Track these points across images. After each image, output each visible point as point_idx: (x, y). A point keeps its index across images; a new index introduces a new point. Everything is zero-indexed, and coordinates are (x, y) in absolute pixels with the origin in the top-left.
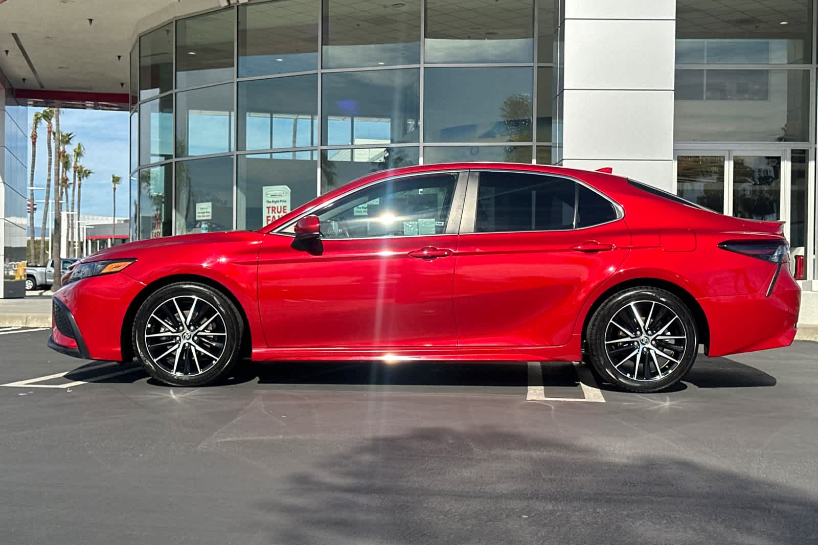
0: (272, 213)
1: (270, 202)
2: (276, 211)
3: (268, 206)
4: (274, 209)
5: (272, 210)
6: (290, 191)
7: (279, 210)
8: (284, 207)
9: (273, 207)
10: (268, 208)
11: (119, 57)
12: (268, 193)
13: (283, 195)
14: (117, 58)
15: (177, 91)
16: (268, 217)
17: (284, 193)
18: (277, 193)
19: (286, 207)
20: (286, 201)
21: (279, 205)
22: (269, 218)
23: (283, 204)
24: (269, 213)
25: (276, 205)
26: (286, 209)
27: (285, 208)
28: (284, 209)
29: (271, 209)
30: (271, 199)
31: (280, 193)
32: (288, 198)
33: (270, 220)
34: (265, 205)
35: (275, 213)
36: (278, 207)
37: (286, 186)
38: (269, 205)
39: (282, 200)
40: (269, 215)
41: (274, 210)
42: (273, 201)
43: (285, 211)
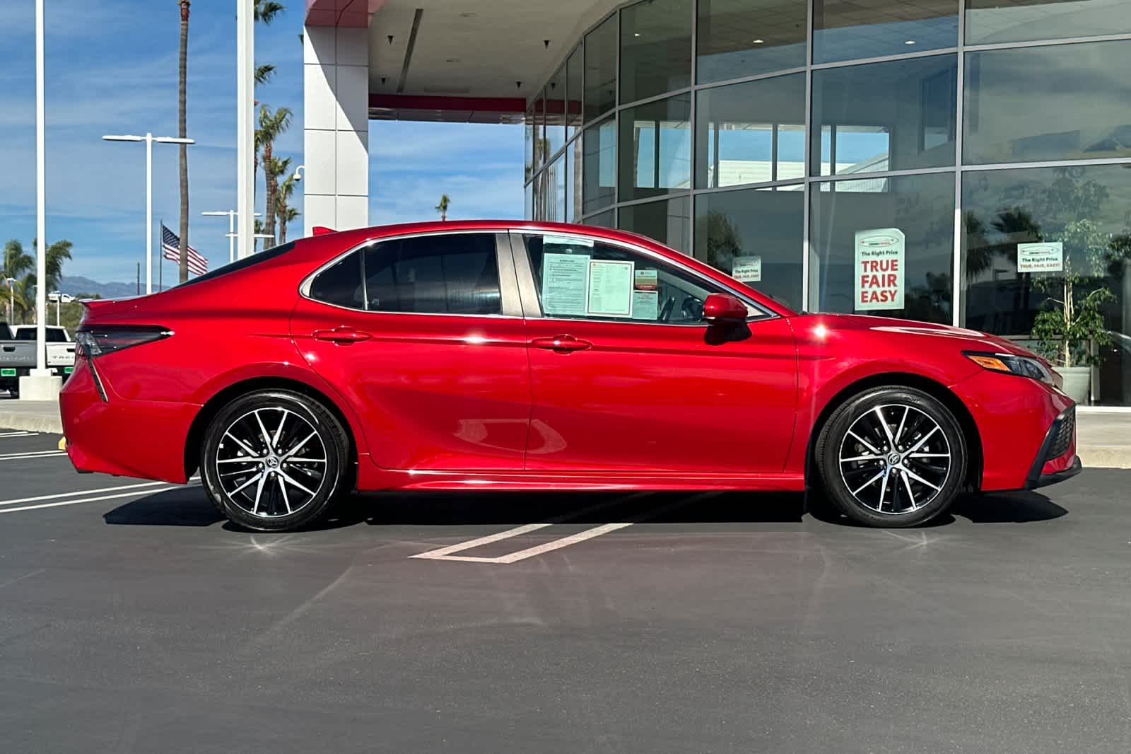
0: (872, 270)
1: (869, 254)
2: (879, 267)
3: (866, 260)
4: (874, 266)
5: (872, 266)
6: (904, 236)
7: (884, 266)
8: (893, 261)
9: (872, 262)
10: (865, 263)
11: (547, 42)
12: (864, 240)
13: (891, 242)
14: (544, 43)
15: (697, 87)
16: (863, 277)
17: (893, 240)
18: (882, 239)
19: (896, 261)
20: (896, 253)
21: (884, 258)
22: (866, 279)
23: (890, 257)
24: (865, 270)
25: (878, 259)
26: (896, 265)
27: (895, 263)
28: (893, 265)
29: (869, 266)
30: (869, 250)
31: (887, 240)
32: (901, 248)
33: (867, 282)
34: (859, 259)
35: (877, 270)
36: (881, 262)
37: (898, 230)
38: (866, 258)
39: (890, 250)
40: (865, 274)
41: (876, 267)
42: (873, 253)
43: (895, 267)
